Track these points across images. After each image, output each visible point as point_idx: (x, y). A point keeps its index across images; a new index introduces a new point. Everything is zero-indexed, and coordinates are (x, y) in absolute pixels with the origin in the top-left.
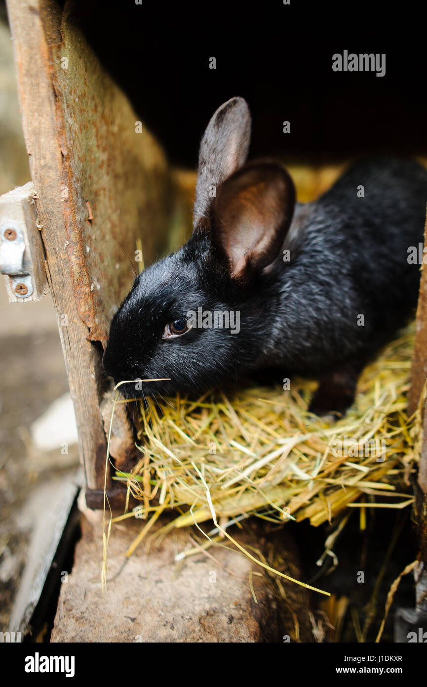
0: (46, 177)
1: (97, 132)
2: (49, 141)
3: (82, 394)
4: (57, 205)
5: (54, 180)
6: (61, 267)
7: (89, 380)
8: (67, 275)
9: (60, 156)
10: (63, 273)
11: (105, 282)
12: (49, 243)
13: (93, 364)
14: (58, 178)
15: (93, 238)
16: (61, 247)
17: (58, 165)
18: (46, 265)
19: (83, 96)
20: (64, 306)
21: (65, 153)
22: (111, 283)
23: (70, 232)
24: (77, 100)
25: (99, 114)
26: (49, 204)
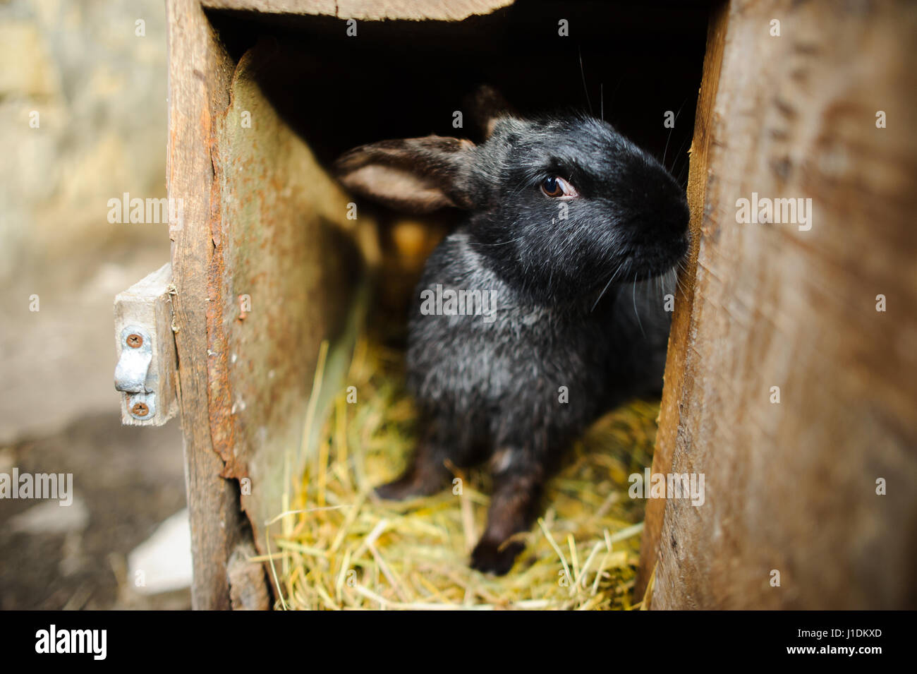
0: (189, 269)
1: (263, 203)
2: (199, 228)
3: (205, 546)
4: (200, 304)
5: (199, 274)
6: (195, 383)
7: (217, 529)
8: (203, 392)
9: (210, 245)
10: (197, 389)
11: (252, 398)
12: (184, 350)
13: (225, 507)
14: (204, 272)
15: (243, 341)
16: (198, 356)
17: (207, 256)
18: (177, 376)
19: (251, 161)
20: (195, 431)
21: (217, 242)
22: (260, 398)
23: (213, 339)
24: (241, 169)
25: (268, 180)
26: (189, 303)
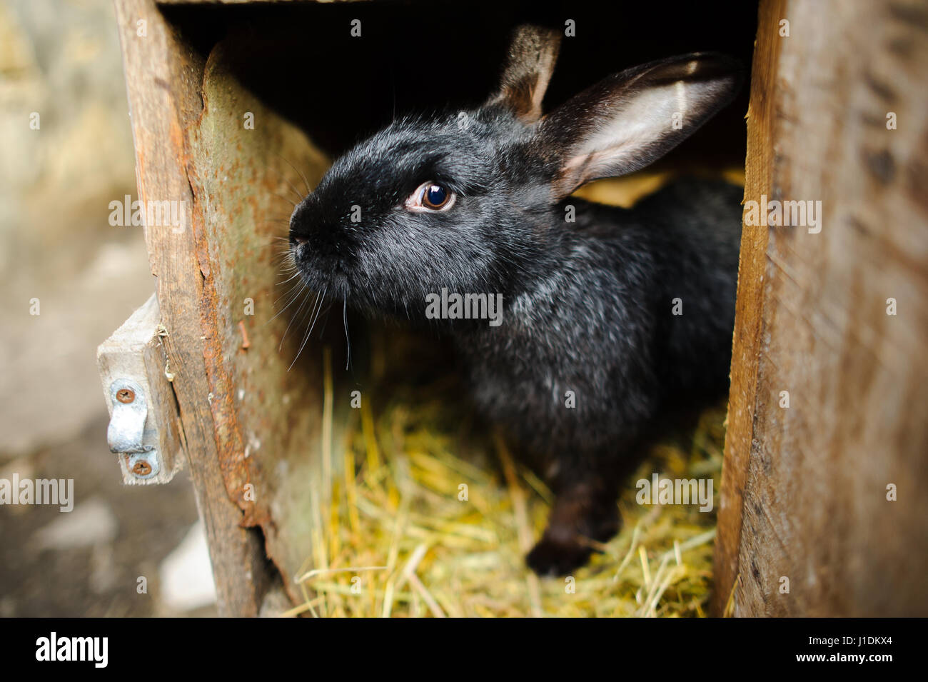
0: (178, 306)
1: (256, 210)
2: (183, 259)
3: (233, 599)
4: (195, 344)
5: (190, 310)
6: (200, 428)
7: (243, 582)
8: (211, 439)
9: (199, 278)
10: (203, 435)
11: (266, 433)
12: (184, 394)
13: (249, 557)
14: (196, 308)
15: (250, 371)
16: (200, 401)
17: (197, 290)
18: (179, 424)
19: (236, 166)
20: (206, 481)
21: (206, 273)
22: (275, 429)
23: (215, 380)
24: (226, 179)
25: (259, 182)
26: (183, 343)
